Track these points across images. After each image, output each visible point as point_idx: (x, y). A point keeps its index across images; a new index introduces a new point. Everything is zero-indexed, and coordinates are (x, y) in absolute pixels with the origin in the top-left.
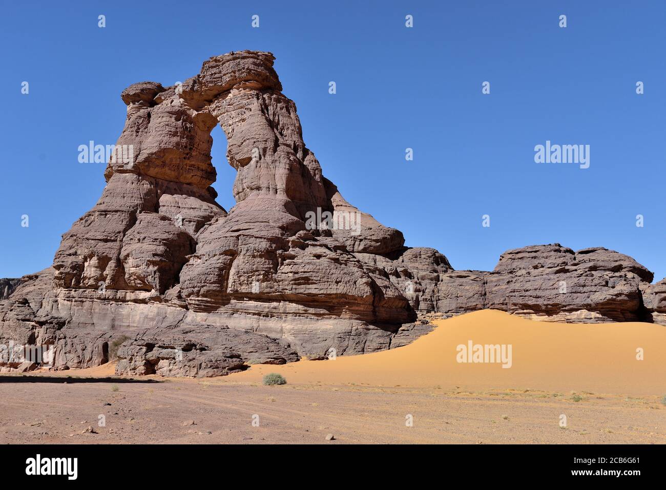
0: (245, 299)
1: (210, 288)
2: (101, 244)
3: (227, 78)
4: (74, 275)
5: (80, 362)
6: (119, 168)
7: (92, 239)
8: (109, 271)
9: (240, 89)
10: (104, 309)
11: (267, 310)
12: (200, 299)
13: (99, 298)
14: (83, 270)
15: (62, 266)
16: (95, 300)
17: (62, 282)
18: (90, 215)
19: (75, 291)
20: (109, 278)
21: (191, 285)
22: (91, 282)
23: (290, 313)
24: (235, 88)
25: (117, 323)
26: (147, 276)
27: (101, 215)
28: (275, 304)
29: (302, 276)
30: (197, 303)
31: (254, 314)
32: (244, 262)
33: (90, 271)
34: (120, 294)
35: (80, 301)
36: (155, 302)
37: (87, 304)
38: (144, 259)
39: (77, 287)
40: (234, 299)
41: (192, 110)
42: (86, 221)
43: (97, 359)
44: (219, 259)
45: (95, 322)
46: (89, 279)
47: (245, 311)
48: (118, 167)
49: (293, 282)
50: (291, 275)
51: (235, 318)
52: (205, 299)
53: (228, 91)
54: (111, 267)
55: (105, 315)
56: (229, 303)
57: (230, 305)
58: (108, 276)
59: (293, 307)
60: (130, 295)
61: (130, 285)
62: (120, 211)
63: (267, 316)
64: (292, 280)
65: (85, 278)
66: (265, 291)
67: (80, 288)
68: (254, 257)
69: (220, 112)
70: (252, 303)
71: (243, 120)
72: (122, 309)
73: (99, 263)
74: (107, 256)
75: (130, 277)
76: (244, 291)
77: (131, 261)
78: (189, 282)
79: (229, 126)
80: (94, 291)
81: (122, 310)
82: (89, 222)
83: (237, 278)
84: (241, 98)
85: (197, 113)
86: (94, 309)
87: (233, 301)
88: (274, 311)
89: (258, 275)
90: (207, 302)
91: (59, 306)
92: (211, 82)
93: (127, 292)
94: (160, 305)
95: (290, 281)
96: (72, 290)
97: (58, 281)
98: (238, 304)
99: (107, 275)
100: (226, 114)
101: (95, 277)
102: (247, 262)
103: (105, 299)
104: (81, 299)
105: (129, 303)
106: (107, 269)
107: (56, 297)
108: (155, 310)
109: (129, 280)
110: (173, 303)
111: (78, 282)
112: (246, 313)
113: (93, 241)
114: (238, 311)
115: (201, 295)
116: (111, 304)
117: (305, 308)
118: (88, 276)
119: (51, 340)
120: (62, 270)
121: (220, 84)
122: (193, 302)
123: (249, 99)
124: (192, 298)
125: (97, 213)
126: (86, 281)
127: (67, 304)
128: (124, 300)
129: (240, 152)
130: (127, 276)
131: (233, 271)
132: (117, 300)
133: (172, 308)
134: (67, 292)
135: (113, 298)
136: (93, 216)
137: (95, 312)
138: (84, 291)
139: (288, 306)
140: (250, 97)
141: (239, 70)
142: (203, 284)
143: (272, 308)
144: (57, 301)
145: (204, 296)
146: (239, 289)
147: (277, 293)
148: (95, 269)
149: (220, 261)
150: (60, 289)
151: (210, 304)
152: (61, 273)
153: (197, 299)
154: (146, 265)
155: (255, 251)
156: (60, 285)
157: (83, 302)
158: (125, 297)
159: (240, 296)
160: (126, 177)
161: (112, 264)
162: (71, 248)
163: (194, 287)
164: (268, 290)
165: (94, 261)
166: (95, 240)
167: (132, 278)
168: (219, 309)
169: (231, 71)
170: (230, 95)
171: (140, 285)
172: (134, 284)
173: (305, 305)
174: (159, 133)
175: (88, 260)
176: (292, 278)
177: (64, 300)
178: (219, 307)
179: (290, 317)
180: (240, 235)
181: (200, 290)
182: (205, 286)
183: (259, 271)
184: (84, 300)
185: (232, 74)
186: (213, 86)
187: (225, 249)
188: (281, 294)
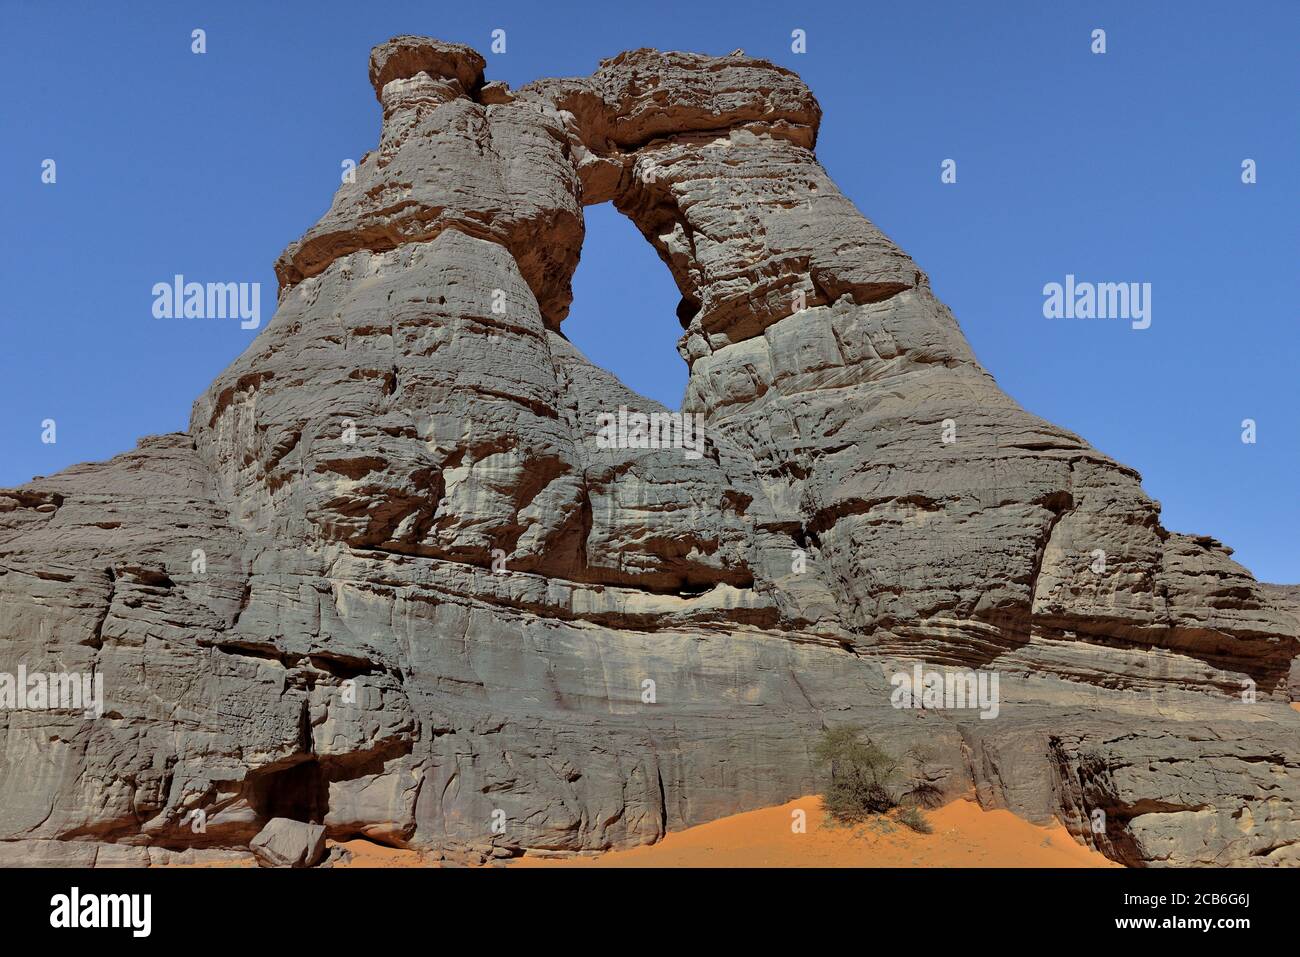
0: (1067, 634)
1: (1015, 595)
2: (526, 416)
3: (738, 100)
4: (415, 504)
6: (467, 219)
8: (543, 511)
9: (764, 135)
10: (509, 636)
11: (1121, 669)
12: (971, 623)
13: (489, 598)
14: (442, 494)
15: (380, 464)
16: (475, 601)
17: (361, 522)
18: (425, 322)
19: (400, 562)
20: (535, 531)
21: (944, 581)
22: (471, 537)
23: (1172, 680)
24: (749, 129)
25: (565, 687)
26: (725, 541)
27: (473, 330)
28: (1137, 654)
29: (1236, 586)
30: (958, 634)
31: (1084, 678)
32: (1092, 532)
33: (472, 499)
34: (556, 591)
35: (428, 600)
36: (744, 627)
37: (450, 611)
38: (710, 486)
39: (411, 547)
40: (1038, 633)
41: (583, 147)
42: (412, 337)
44: (1028, 516)
45: (482, 677)
46: (464, 526)
47: (1061, 669)
48: (467, 214)
49: (1213, 598)
50: (1210, 579)
51: (1034, 686)
52: (983, 625)
53: (722, 130)
54: (558, 496)
55: (517, 654)
56: (1023, 644)
57: (1026, 649)
58: (537, 526)
59: (1184, 664)
60: (585, 599)
61: (601, 564)
63: (1113, 686)
64: (1212, 594)
65: (446, 521)
66: (1135, 617)
67: (417, 552)
68: (1131, 520)
69: (692, 171)
70: (1083, 647)
71: (789, 204)
72: (569, 639)
73: (520, 476)
74: (557, 456)
75: (610, 539)
76: (1081, 612)
78: (930, 571)
79: (733, 208)
80: (468, 570)
81: (569, 646)
82: (424, 342)
83: (1070, 573)
84: (772, 154)
85: (596, 159)
86: (473, 633)
87: (1035, 639)
88: (1136, 673)
89: (1130, 571)
90: (985, 632)
91: (341, 606)
92: (687, 96)
93: (574, 588)
94: (763, 637)
95: (1207, 596)
96: (384, 557)
97: (340, 516)
98: (1045, 647)
99: (532, 521)
100: (715, 179)
101: (493, 524)
102: (1102, 532)
103: (505, 603)
104: (431, 593)
105: (580, 623)
106: (538, 499)
107: (322, 573)
109: (602, 547)
110: (822, 631)
111: (419, 531)
112: (1059, 673)
113: (499, 402)
114: (1038, 668)
115: (977, 613)
116: (529, 622)
117: (1210, 670)
118: (461, 514)
120: (373, 478)
121: (708, 107)
122: (944, 632)
123: (797, 161)
124: (944, 620)
125: (458, 323)
126: (448, 532)
127: (376, 605)
128: (565, 614)
129: (858, 267)
130: (595, 534)
131: (1053, 553)
132: (542, 609)
133: (814, 647)
134: (370, 562)
135: (537, 602)
136: (436, 326)
137: (476, 644)
138: (435, 567)
139: (1170, 661)
140: (800, 158)
141: (783, 92)
142: (993, 581)
143: (1137, 664)
144: (329, 591)
145: (984, 616)
146: (1066, 605)
147: (1156, 626)
148: (494, 494)
149: (1035, 520)
150: (335, 549)
151: (987, 643)
152: (371, 490)
153: (959, 623)
154: (718, 508)
155: (1137, 506)
156: (342, 534)
157: (433, 601)
158: (569, 603)
159: (1058, 624)
160: (486, 247)
161: (563, 489)
162: (377, 411)
163: (957, 589)
164: (1142, 615)
165: (505, 466)
167: (616, 544)
168: (1001, 659)
169: (756, 86)
170: (719, 141)
171: (638, 569)
172: (613, 565)
173: (1212, 663)
174: (538, 168)
175: (466, 460)
176: (1216, 588)
177: (363, 588)
178: (998, 653)
179: (1171, 690)
180: (1077, 459)
181: (978, 598)
182: (996, 586)
183: (1133, 559)
184: (441, 596)
185: (758, 95)
186: (689, 107)
187: (1048, 488)
188: (1166, 629)
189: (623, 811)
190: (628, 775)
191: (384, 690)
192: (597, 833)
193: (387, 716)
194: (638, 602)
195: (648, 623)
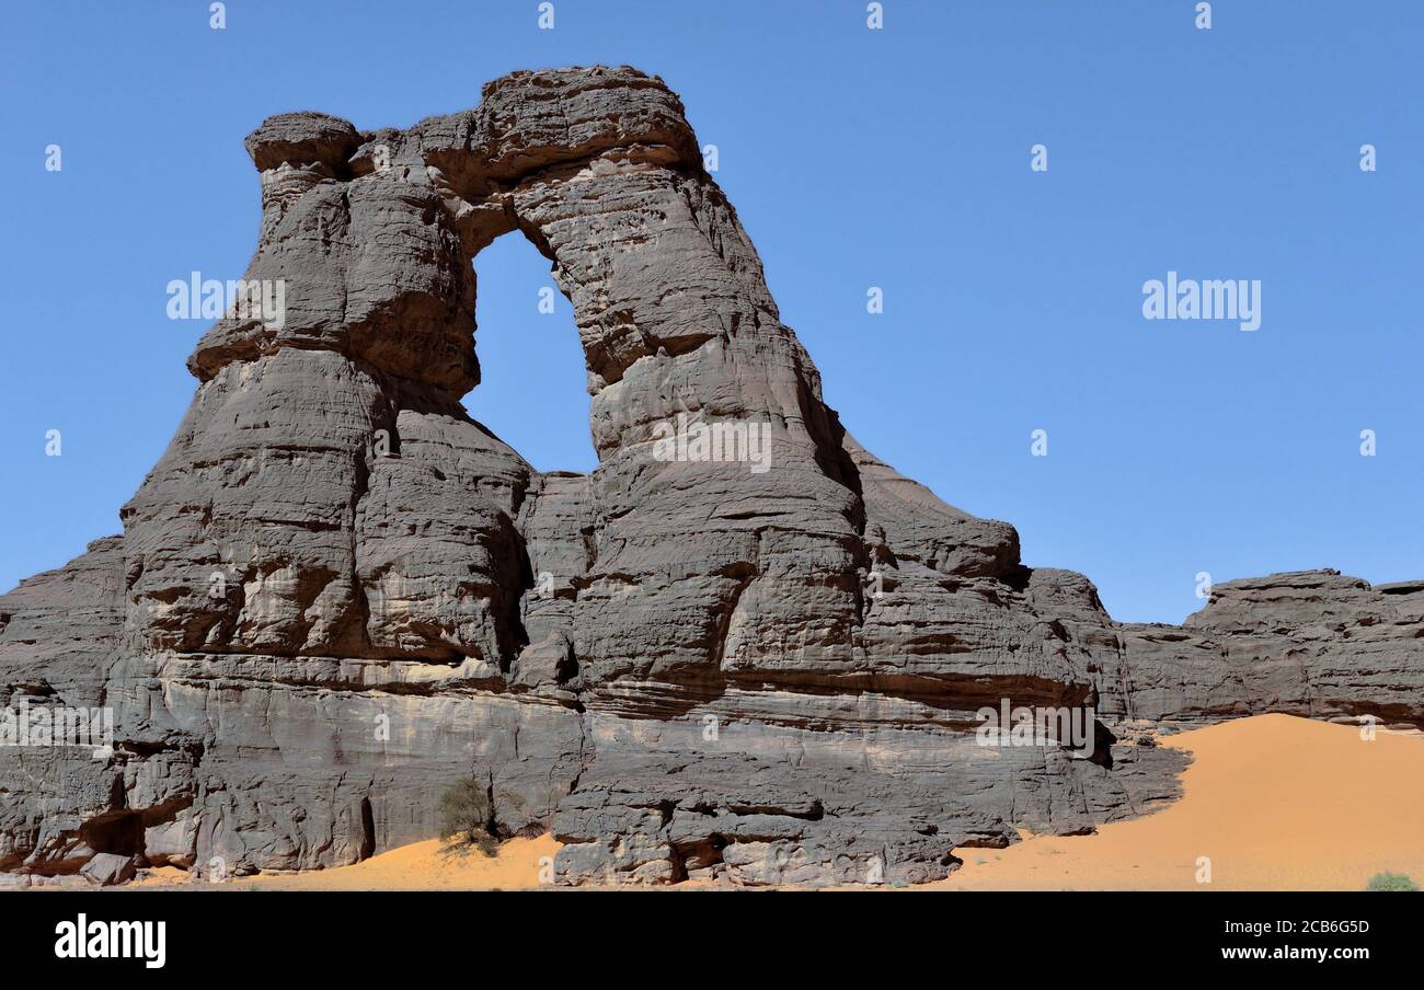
0: (765, 686)
1: (684, 659)
2: (303, 535)
3: (589, 131)
4: (217, 617)
5: (296, 853)
7: (276, 522)
8: (325, 607)
9: (623, 161)
10: (303, 709)
11: (826, 713)
12: (648, 684)
13: (288, 680)
14: (242, 604)
15: (184, 591)
16: (275, 684)
17: (179, 634)
18: (240, 455)
19: (215, 660)
20: (320, 625)
21: (623, 651)
22: (268, 635)
23: (885, 721)
24: (607, 157)
25: (346, 746)
26: (459, 624)
27: (278, 456)
28: (846, 699)
29: (937, 632)
30: (638, 694)
31: (788, 723)
32: (775, 595)
33: (266, 606)
34: (347, 669)
35: (234, 688)
36: (482, 693)
37: (254, 695)
38: (446, 579)
39: (222, 648)
40: (734, 686)
41: (457, 198)
42: (230, 471)
43: (348, 845)
44: (706, 587)
45: (279, 742)
46: (261, 627)
47: (762, 716)
49: (910, 646)
50: (906, 629)
51: (733, 732)
52: (662, 685)
53: (581, 160)
54: (332, 597)
55: (309, 723)
56: (722, 695)
57: (722, 701)
58: (320, 621)
59: (896, 705)
60: (374, 672)
61: (382, 645)
62: (330, 449)
63: (822, 728)
64: (909, 642)
65: (246, 625)
66: (829, 668)
67: (229, 651)
68: (810, 582)
69: (554, 212)
70: (784, 697)
71: (640, 239)
72: (356, 707)
73: (298, 585)
74: (325, 567)
75: (384, 625)
76: (769, 666)
77: (393, 581)
78: (613, 642)
79: (590, 249)
80: (271, 660)
81: (356, 713)
82: (239, 474)
83: (754, 634)
84: (627, 184)
85: (471, 208)
86: (274, 709)
87: (731, 691)
88: (843, 717)
89: (816, 628)
90: (667, 692)
91: (168, 698)
92: (538, 135)
93: (365, 665)
94: (496, 700)
95: (904, 644)
96: (203, 657)
97: (164, 631)
98: (743, 698)
99: (317, 618)
100: (576, 219)
101: (283, 624)
102: (785, 594)
103: (303, 682)
104: (237, 682)
105: (372, 692)
106: (319, 601)
107: (155, 675)
108: (482, 713)
109: (379, 631)
110: (541, 693)
111: (226, 635)
112: (763, 720)
113: (279, 527)
114: (742, 717)
115: (654, 675)
116: (323, 696)
117: (929, 709)
118: (258, 619)
119: (184, 795)
120: (181, 602)
121: (563, 143)
122: (627, 693)
123: (652, 188)
124: (625, 683)
125: (265, 453)
126: (250, 634)
127: (194, 695)
128: (357, 686)
129: (669, 319)
130: (373, 622)
131: (739, 616)
132: (335, 685)
133: (537, 706)
134: (190, 663)
135: (328, 680)
136: (249, 457)
137: (276, 717)
138: (243, 661)
139: (881, 704)
140: (656, 183)
141: (631, 115)
142: (662, 649)
143: (841, 709)
144: (159, 687)
145: (661, 677)
146: (755, 661)
147: (858, 673)
148: (281, 601)
149: (712, 590)
150: (165, 655)
151: (673, 699)
152: (181, 611)
153: (638, 684)
154: (456, 596)
155: (814, 569)
156: (169, 644)
157: (240, 689)
158: (361, 677)
159: (750, 678)
160: (317, 359)
161: (336, 590)
162: (194, 541)
163: (633, 656)
164: (838, 665)
165: (284, 579)
166: (287, 523)
167: (390, 628)
168: (693, 711)
169: (604, 114)
170: (584, 172)
171: (412, 647)
172: (391, 644)
173: (927, 703)
174: (387, 251)
175: (259, 576)
176: (911, 637)
177: (184, 684)
178: (692, 706)
179: (885, 730)
180: (765, 528)
181: (653, 662)
182: (669, 652)
183: (819, 617)
184: (245, 683)
185: (608, 122)
186: (542, 146)
187: (723, 561)
188: (868, 676)
189: (332, 842)
190: (337, 817)
191: (170, 764)
192: (313, 858)
193: (171, 782)
194: (416, 672)
195: (424, 689)
